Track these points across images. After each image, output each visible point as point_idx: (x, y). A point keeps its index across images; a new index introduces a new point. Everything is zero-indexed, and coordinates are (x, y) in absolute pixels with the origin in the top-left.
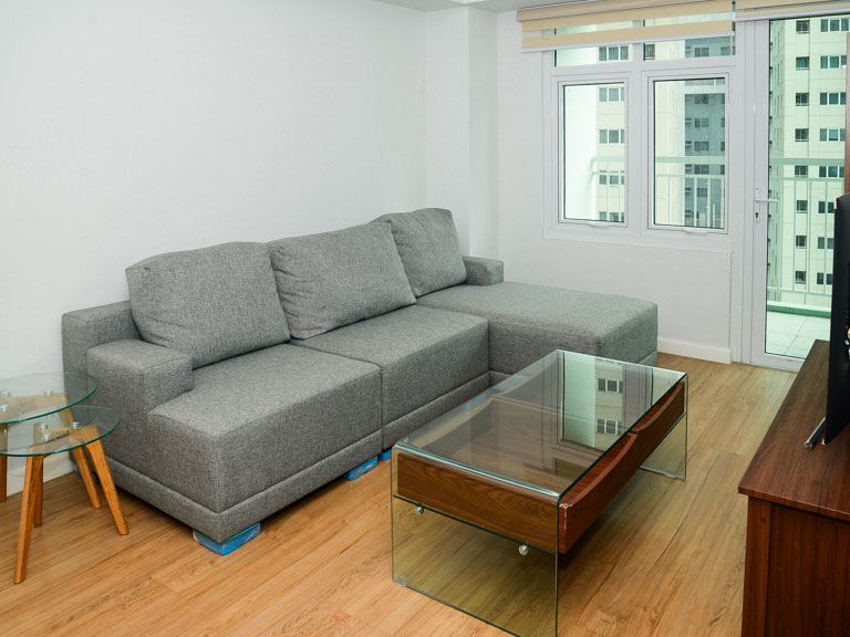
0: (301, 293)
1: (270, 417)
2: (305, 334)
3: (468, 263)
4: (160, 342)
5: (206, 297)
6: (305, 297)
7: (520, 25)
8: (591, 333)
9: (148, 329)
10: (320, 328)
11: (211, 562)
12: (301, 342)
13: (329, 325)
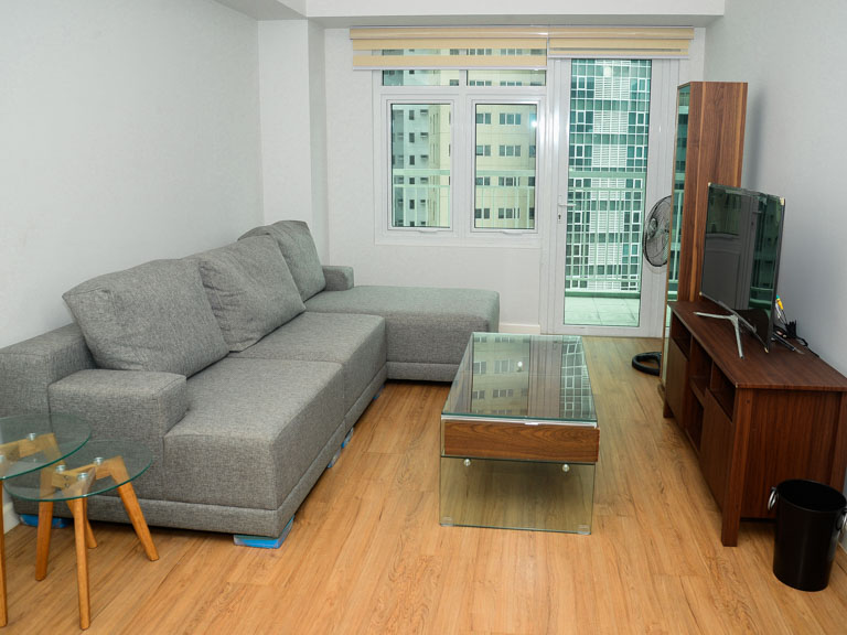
0: (229, 307)
1: (297, 417)
2: (239, 346)
3: (325, 271)
4: (132, 367)
5: (166, 316)
6: (234, 310)
7: (351, 43)
8: (480, 318)
9: (116, 356)
10: (251, 339)
11: (273, 556)
12: (238, 355)
13: (257, 336)
